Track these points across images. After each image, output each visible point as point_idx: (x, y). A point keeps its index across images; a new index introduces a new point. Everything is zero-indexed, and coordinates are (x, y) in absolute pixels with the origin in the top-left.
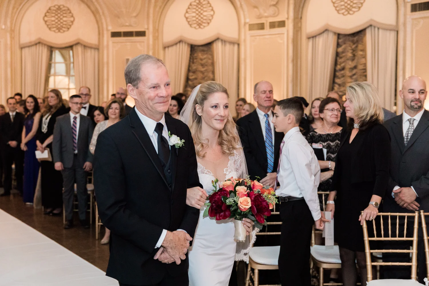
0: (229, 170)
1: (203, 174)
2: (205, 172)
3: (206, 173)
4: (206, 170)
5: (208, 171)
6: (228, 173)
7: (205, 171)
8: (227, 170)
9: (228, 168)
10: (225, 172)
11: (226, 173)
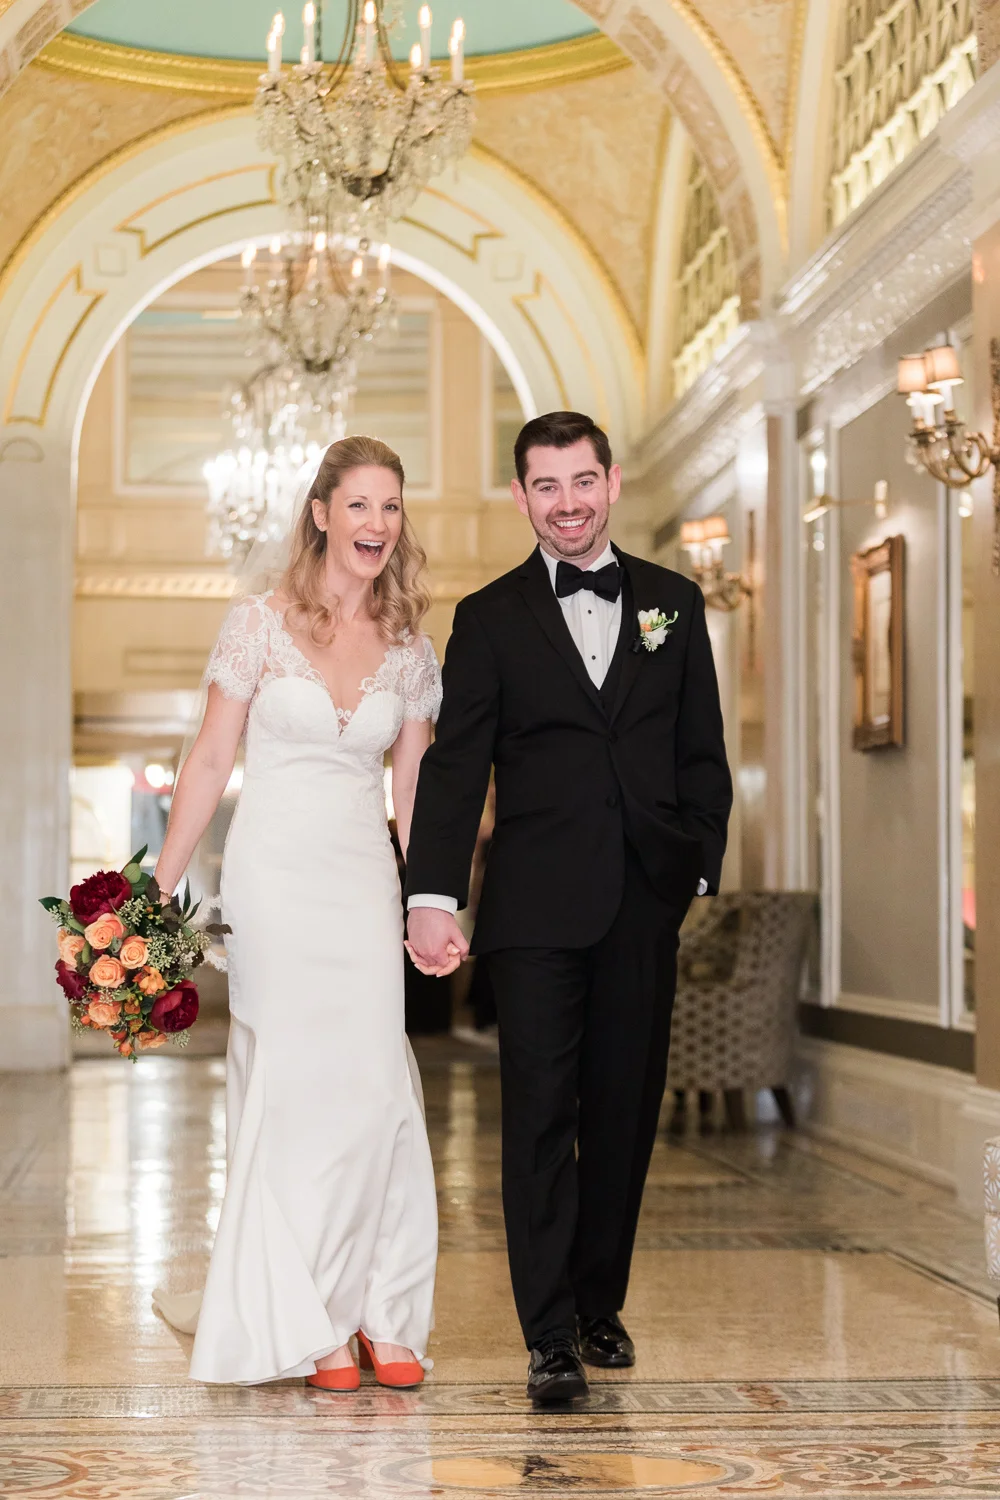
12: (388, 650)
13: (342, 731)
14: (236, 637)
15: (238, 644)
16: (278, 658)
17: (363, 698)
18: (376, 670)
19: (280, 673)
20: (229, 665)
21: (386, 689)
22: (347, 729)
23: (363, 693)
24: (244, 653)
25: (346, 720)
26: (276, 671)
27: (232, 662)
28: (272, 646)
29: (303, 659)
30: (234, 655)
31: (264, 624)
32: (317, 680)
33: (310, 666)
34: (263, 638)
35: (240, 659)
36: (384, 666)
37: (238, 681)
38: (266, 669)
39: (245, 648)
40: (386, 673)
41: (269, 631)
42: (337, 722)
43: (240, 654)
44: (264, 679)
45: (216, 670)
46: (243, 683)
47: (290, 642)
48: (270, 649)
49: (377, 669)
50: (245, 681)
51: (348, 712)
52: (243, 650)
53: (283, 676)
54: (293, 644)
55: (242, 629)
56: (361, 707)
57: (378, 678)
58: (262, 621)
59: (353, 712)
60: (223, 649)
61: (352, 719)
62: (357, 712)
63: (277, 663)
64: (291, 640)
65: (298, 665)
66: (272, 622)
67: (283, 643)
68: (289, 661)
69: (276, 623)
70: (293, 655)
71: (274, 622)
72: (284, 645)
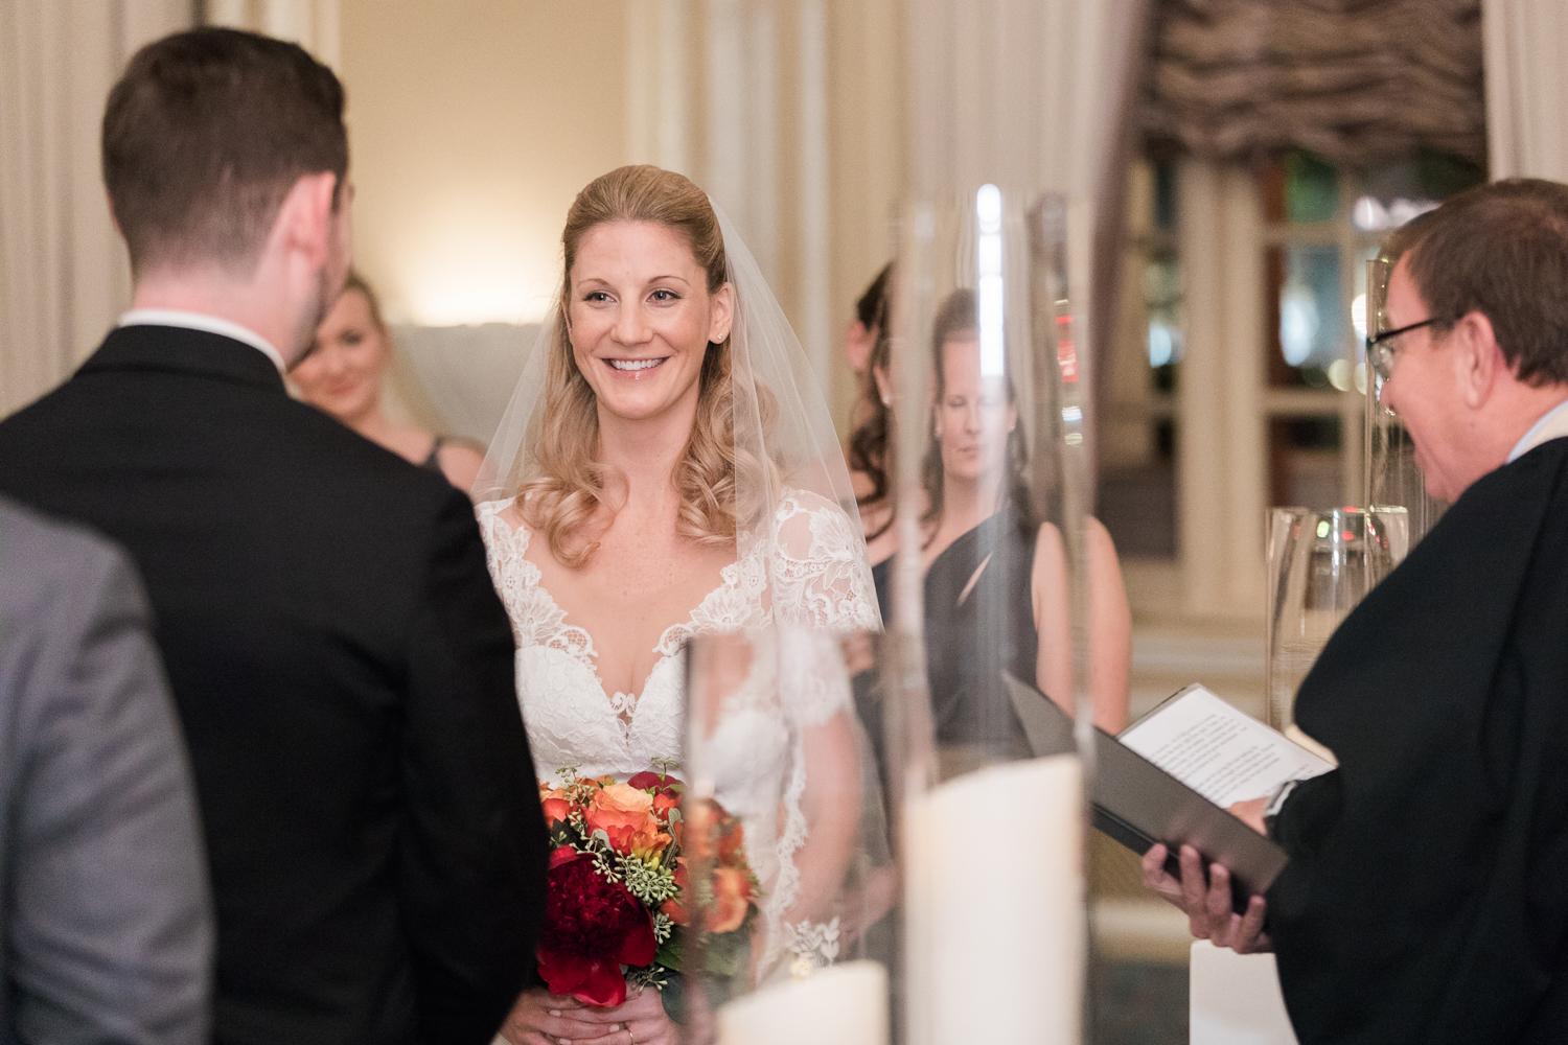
1: (540, 648)
3: (554, 645)
5: (570, 636)
7: (557, 629)
8: (672, 636)
9: (686, 621)
10: (660, 647)
13: (627, 735)
17: (655, 667)
18: (694, 606)
23: (658, 657)
25: (630, 713)
29: (554, 609)
32: (573, 647)
33: (565, 621)
36: (712, 596)
40: (718, 607)
49: (696, 603)
51: (631, 700)
57: (695, 622)
64: (538, 575)
65: (542, 622)
66: (506, 548)
67: (524, 583)
68: (530, 616)
69: (514, 548)
70: (537, 605)
71: (509, 546)
72: (524, 587)
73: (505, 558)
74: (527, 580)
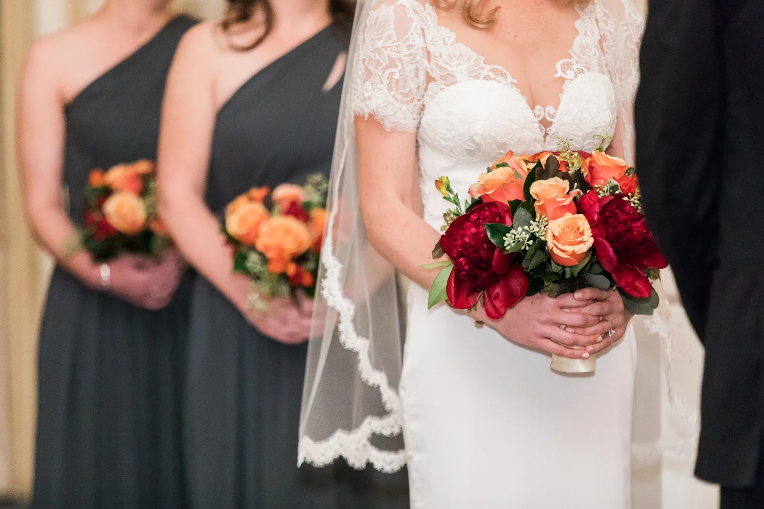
0: (576, 67)
1: (477, 81)
2: (484, 73)
3: (485, 78)
4: (488, 67)
5: (494, 71)
6: (570, 74)
7: (482, 69)
8: (566, 67)
9: (570, 57)
10: (560, 74)
11: (564, 76)
12: (579, 17)
13: (546, 134)
14: (385, 48)
15: (390, 58)
16: (441, 62)
17: (564, 87)
18: (571, 48)
19: (449, 79)
20: (384, 87)
21: (589, 70)
22: (552, 130)
23: (562, 80)
24: (400, 68)
25: (549, 119)
26: (443, 78)
27: (386, 82)
28: (432, 49)
29: (475, 55)
30: (388, 72)
31: (415, 23)
32: (499, 78)
33: (485, 62)
34: (419, 42)
35: (396, 76)
36: (577, 41)
37: (398, 105)
38: (429, 79)
39: (400, 60)
40: (583, 48)
41: (422, 29)
42: (537, 125)
43: (393, 70)
44: (429, 92)
45: (370, 98)
46: (404, 107)
47: (453, 38)
48: (428, 52)
49: (571, 45)
50: (407, 103)
51: (550, 109)
52: (399, 63)
53: (454, 83)
54: (457, 40)
55: (389, 37)
56: (564, 99)
57: (575, 58)
58: (411, 20)
59: (556, 108)
60: (372, 68)
61: (557, 117)
62: (561, 106)
63: (441, 68)
64: (453, 36)
65: (470, 65)
66: (424, 18)
67: (444, 41)
68: (457, 62)
69: (429, 19)
70: (461, 55)
71: (426, 17)
72: (446, 44)
73: (426, 25)
74: (446, 40)
